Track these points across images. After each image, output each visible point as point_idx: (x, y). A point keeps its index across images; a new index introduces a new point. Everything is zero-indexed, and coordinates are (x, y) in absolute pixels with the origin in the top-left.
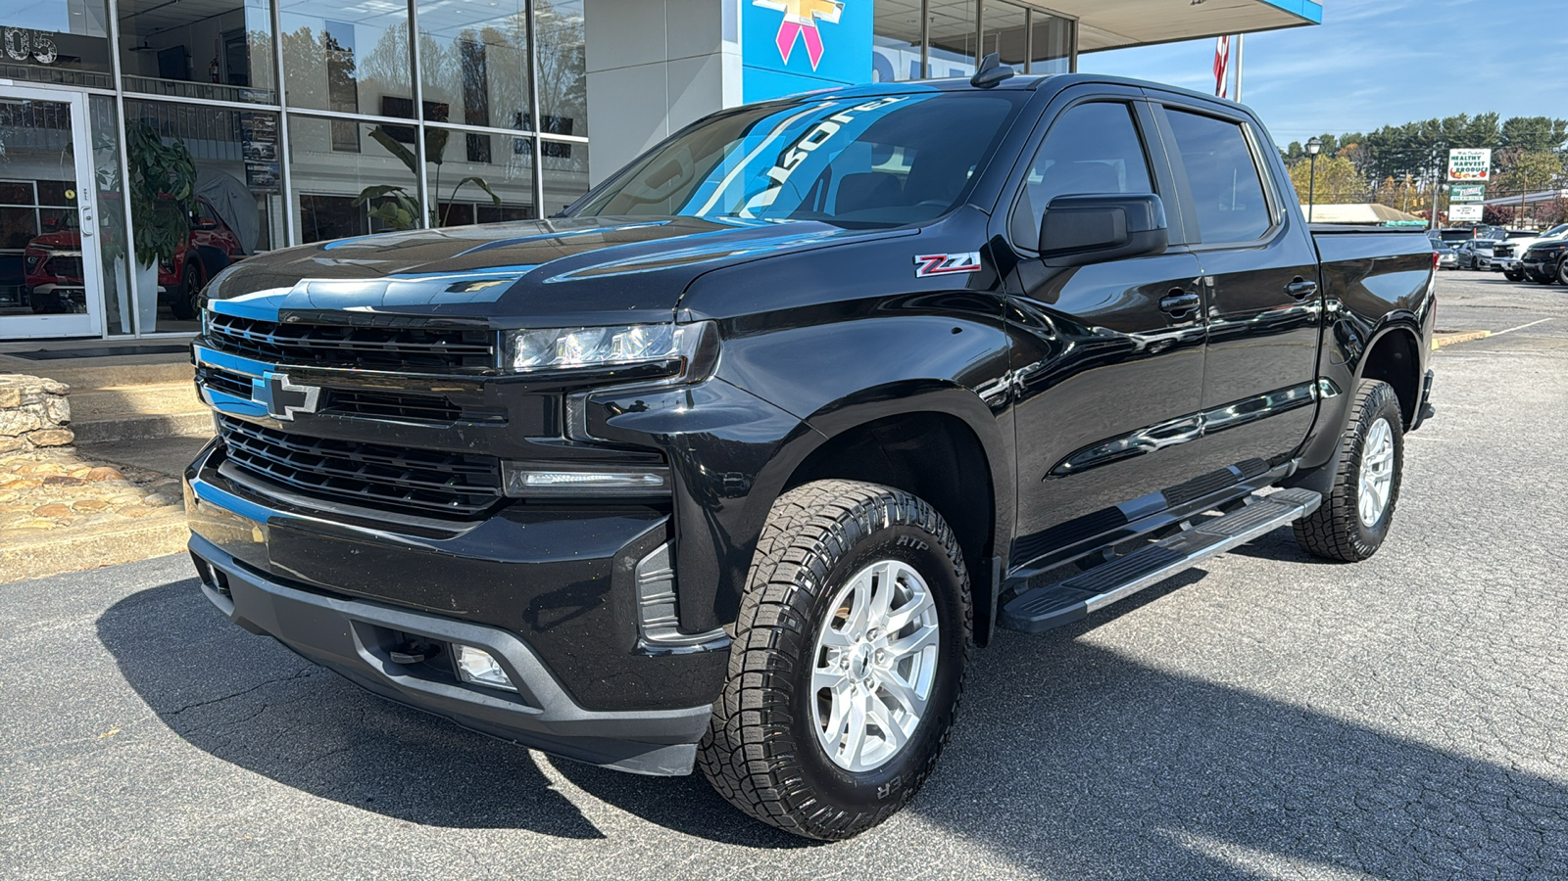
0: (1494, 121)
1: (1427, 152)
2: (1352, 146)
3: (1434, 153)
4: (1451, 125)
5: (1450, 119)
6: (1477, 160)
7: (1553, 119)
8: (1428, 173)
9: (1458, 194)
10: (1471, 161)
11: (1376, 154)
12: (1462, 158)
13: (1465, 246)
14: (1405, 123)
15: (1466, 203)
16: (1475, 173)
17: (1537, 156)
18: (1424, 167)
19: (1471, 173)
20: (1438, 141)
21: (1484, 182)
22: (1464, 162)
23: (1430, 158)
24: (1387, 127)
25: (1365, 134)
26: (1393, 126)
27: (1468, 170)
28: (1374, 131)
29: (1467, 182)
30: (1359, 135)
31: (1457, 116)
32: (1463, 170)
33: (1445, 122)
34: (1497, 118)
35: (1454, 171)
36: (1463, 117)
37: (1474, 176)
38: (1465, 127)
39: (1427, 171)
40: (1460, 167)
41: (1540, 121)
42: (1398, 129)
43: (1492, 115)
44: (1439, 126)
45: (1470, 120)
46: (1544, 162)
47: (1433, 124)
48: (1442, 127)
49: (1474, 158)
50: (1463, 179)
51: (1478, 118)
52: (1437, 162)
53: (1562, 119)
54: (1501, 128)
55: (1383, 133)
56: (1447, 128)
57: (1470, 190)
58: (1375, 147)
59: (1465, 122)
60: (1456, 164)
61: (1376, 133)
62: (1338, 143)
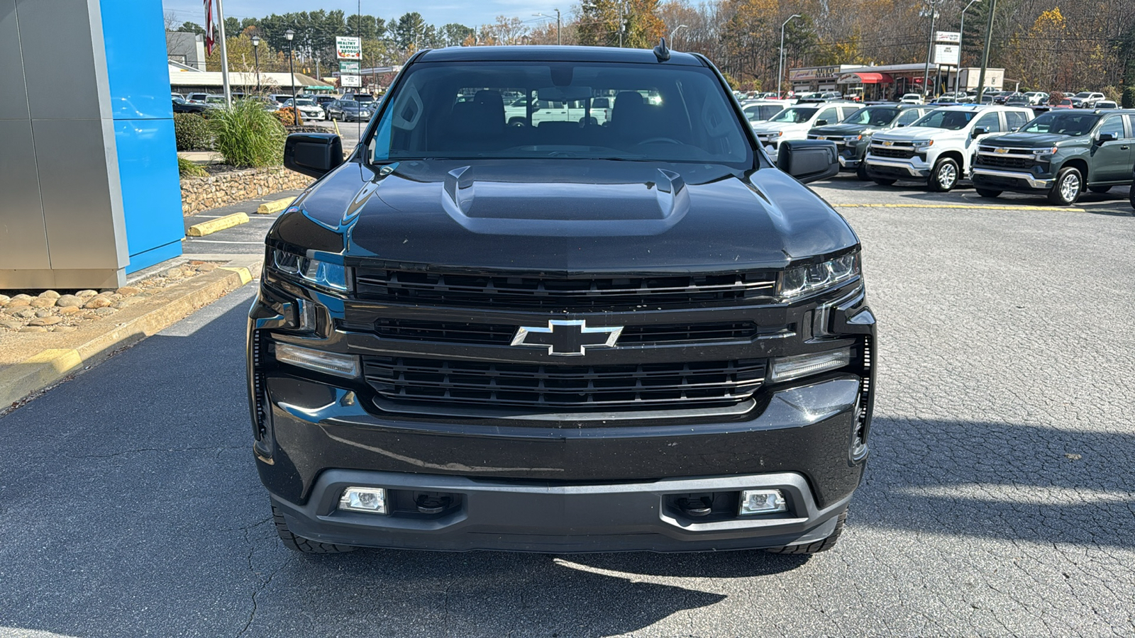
0: (342, 16)
1: (302, 35)
2: (251, 27)
3: (307, 36)
4: (315, 16)
5: (314, 12)
6: (353, 45)
7: (376, 18)
8: (305, 50)
9: (345, 68)
10: (350, 45)
11: (269, 34)
12: (344, 43)
13: (372, 106)
14: (285, 13)
15: (351, 74)
16: (353, 54)
17: (371, 42)
18: (302, 45)
19: (351, 54)
20: (308, 28)
21: (359, 61)
22: (345, 46)
23: (305, 39)
24: (273, 15)
25: (259, 19)
26: (278, 14)
27: (349, 51)
28: (265, 17)
29: (349, 60)
30: (255, 19)
31: (318, 11)
32: (345, 51)
33: (311, 14)
34: (343, 14)
35: (340, 51)
36: (322, 12)
37: (353, 56)
38: (324, 19)
39: (304, 48)
40: (344, 49)
41: (369, 18)
42: (280, 17)
43: (340, 12)
44: (308, 17)
45: (327, 14)
46: (375, 46)
47: (304, 14)
48: (310, 17)
49: (351, 43)
50: (346, 58)
51: (332, 13)
52: (310, 42)
53: (381, 18)
54: (346, 22)
55: (272, 19)
56: (313, 19)
57: (352, 65)
58: (267, 30)
59: (324, 15)
60: (341, 47)
61: (266, 19)
62: (241, 24)
